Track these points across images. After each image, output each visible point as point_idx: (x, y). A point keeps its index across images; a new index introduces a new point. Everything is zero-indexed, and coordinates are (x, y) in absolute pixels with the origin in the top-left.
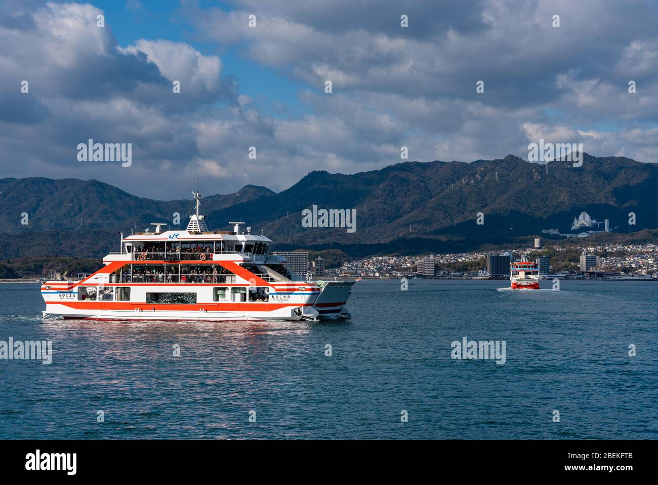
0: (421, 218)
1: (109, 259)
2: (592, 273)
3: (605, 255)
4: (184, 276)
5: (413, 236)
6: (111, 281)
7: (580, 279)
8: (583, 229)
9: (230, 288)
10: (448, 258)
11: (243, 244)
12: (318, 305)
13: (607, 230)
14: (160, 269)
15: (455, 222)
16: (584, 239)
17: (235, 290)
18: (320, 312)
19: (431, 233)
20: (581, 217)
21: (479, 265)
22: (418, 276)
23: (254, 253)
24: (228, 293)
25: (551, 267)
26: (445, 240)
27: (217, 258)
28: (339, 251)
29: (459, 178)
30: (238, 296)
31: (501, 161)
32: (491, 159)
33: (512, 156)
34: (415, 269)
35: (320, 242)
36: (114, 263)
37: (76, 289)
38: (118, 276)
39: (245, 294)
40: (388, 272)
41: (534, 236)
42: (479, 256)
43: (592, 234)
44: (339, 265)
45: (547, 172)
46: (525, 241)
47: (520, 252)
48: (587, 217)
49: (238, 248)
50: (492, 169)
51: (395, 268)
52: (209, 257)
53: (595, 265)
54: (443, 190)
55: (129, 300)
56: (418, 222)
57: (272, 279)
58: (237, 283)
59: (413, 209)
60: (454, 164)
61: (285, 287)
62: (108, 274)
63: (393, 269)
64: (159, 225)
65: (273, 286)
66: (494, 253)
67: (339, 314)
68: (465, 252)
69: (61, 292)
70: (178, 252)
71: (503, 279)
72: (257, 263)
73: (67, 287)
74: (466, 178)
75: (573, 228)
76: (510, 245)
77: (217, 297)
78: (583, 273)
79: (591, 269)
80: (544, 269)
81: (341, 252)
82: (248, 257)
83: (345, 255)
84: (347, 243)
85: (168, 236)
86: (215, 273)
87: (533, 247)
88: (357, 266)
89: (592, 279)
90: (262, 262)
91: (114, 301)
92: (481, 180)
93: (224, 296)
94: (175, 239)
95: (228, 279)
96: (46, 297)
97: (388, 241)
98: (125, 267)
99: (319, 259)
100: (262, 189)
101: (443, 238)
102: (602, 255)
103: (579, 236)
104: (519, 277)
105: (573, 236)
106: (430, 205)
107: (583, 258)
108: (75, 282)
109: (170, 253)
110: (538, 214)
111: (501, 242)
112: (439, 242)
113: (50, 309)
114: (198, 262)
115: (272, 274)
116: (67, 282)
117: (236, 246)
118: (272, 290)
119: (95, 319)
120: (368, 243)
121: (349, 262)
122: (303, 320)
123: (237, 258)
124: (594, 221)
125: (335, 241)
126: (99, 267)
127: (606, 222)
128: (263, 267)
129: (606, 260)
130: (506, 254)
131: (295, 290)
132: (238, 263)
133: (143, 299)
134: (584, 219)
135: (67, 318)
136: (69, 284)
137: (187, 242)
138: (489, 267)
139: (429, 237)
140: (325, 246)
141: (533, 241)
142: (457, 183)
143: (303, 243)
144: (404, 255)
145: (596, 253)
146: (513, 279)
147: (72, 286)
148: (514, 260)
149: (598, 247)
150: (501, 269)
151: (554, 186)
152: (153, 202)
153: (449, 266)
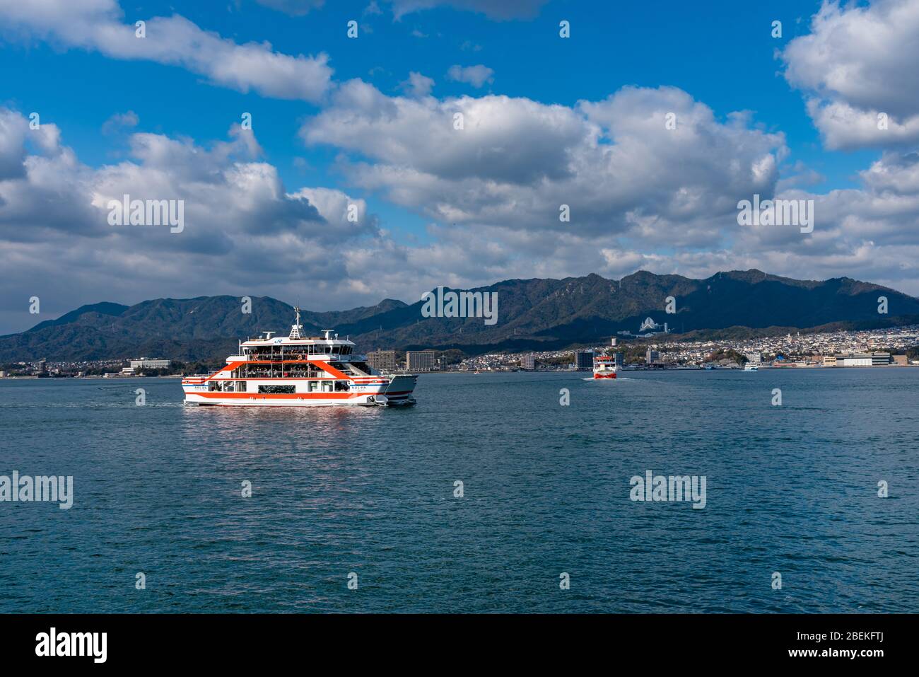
0: (523, 324)
1: (231, 359)
2: (655, 365)
3: (665, 350)
4: (286, 372)
5: (517, 338)
6: (232, 377)
7: (646, 370)
8: (648, 330)
9: (320, 381)
10: (544, 355)
11: (331, 347)
12: (388, 394)
13: (666, 331)
14: (268, 367)
15: (550, 326)
16: (650, 339)
17: (324, 383)
18: (389, 399)
19: (531, 335)
20: (647, 321)
21: (570, 360)
22: (521, 369)
23: (340, 354)
24: (319, 385)
25: (624, 360)
26: (542, 340)
27: (311, 358)
28: (459, 351)
29: (552, 292)
30: (327, 388)
31: (585, 278)
32: (577, 277)
33: (593, 274)
34: (519, 364)
35: (444, 343)
36: (235, 363)
37: (207, 383)
38: (237, 372)
39: (332, 386)
40: (497, 366)
41: (611, 337)
42: (569, 353)
43: (655, 335)
44: (459, 362)
45: (620, 286)
46: (604, 340)
47: (601, 349)
48: (652, 321)
49: (328, 351)
50: (578, 285)
51: (503, 363)
52: (304, 358)
53: (657, 359)
54: (540, 301)
55: (245, 390)
56: (522, 326)
57: (353, 374)
58: (325, 377)
59: (516, 317)
60: (548, 281)
61: (362, 380)
62: (230, 372)
63: (501, 364)
64: (269, 333)
65: (352, 379)
66: (581, 351)
67: (407, 400)
68: (558, 350)
69: (196, 385)
70: (281, 354)
71: (588, 370)
72: (342, 361)
73: (200, 381)
74: (558, 291)
75: (641, 330)
76: (592, 344)
77: (311, 388)
78: (649, 365)
79: (655, 362)
80: (620, 362)
81: (460, 351)
82: (334, 357)
83: (464, 353)
84: (466, 344)
85: (274, 342)
86: (309, 369)
87: (611, 345)
88: (473, 362)
89: (655, 370)
90: (346, 361)
91: (235, 392)
92: (570, 293)
93: (316, 387)
94: (279, 344)
95: (319, 374)
96: (186, 389)
97: (498, 342)
98: (243, 365)
99: (443, 356)
100: (398, 302)
101: (541, 339)
102: (663, 351)
103: (646, 336)
104: (600, 369)
105: (640, 336)
106: (530, 313)
107: (649, 353)
108: (206, 378)
109: (275, 355)
110: (615, 319)
111: (586, 342)
112: (538, 342)
113: (189, 398)
114: (296, 362)
115: (353, 369)
116: (200, 378)
117: (326, 348)
118: (352, 383)
119: (221, 406)
120: (482, 344)
121: (467, 359)
122: (375, 405)
123: (326, 358)
124: (657, 324)
125: (455, 342)
126: (223, 366)
127: (666, 325)
128: (347, 364)
129: (666, 354)
130: (590, 351)
131: (369, 382)
132: (326, 362)
133: (256, 390)
134: (649, 323)
135: (201, 405)
136: (201, 379)
137: (288, 346)
138: (577, 362)
139: (530, 338)
140: (448, 347)
141: (611, 341)
142: (552, 296)
143: (430, 344)
144: (511, 353)
145: (658, 349)
146: (596, 371)
147: (204, 380)
148: (596, 356)
149: (660, 345)
150: (586, 362)
151: (626, 297)
152: (312, 313)
153: (546, 361)
